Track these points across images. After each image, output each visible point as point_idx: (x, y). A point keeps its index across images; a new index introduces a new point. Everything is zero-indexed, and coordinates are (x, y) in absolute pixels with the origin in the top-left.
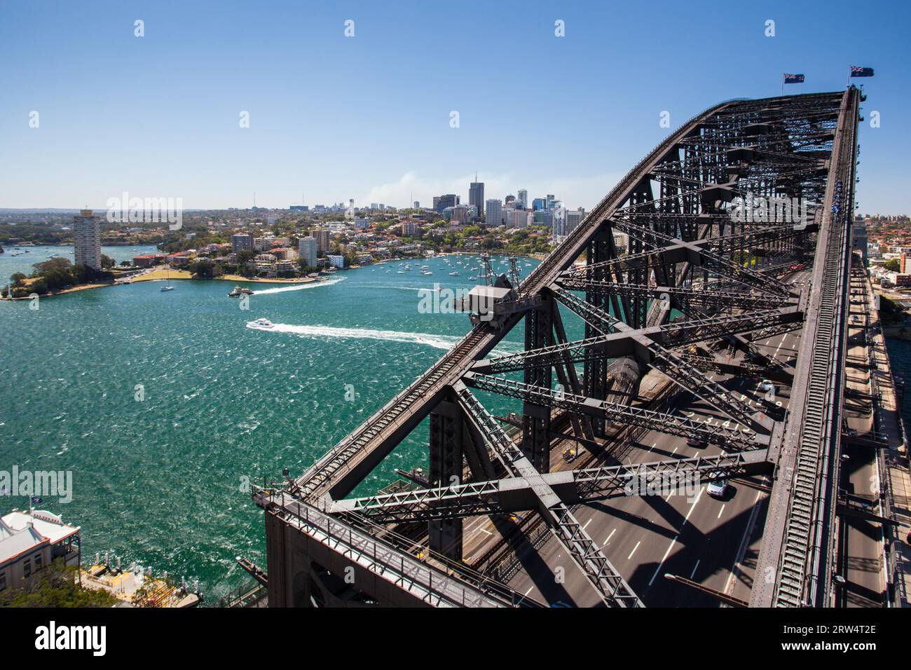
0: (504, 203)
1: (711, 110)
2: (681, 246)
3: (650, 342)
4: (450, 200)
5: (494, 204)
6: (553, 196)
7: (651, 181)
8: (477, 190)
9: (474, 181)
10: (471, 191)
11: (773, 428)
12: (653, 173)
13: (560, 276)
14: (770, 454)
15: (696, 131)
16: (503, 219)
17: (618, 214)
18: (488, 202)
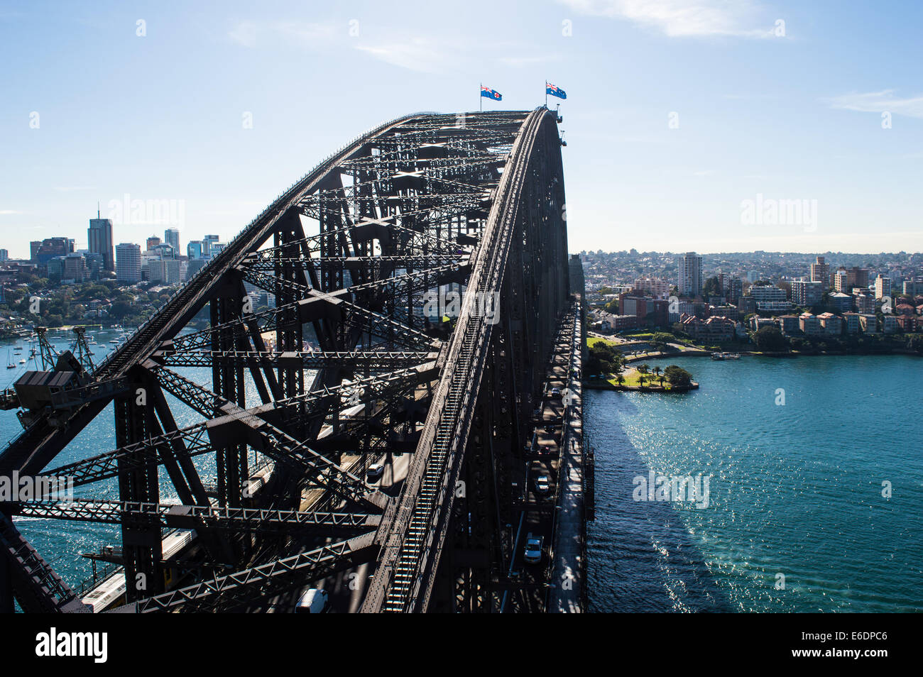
0: (144, 249)
1: (386, 126)
2: (317, 299)
3: (261, 423)
4: (61, 245)
5: (129, 251)
6: (217, 237)
7: (300, 215)
8: (100, 230)
9: (95, 217)
10: (92, 232)
11: (386, 506)
12: (300, 205)
13: (160, 349)
14: (379, 536)
15: (366, 150)
16: (143, 273)
17: (247, 261)
18: (119, 248)
